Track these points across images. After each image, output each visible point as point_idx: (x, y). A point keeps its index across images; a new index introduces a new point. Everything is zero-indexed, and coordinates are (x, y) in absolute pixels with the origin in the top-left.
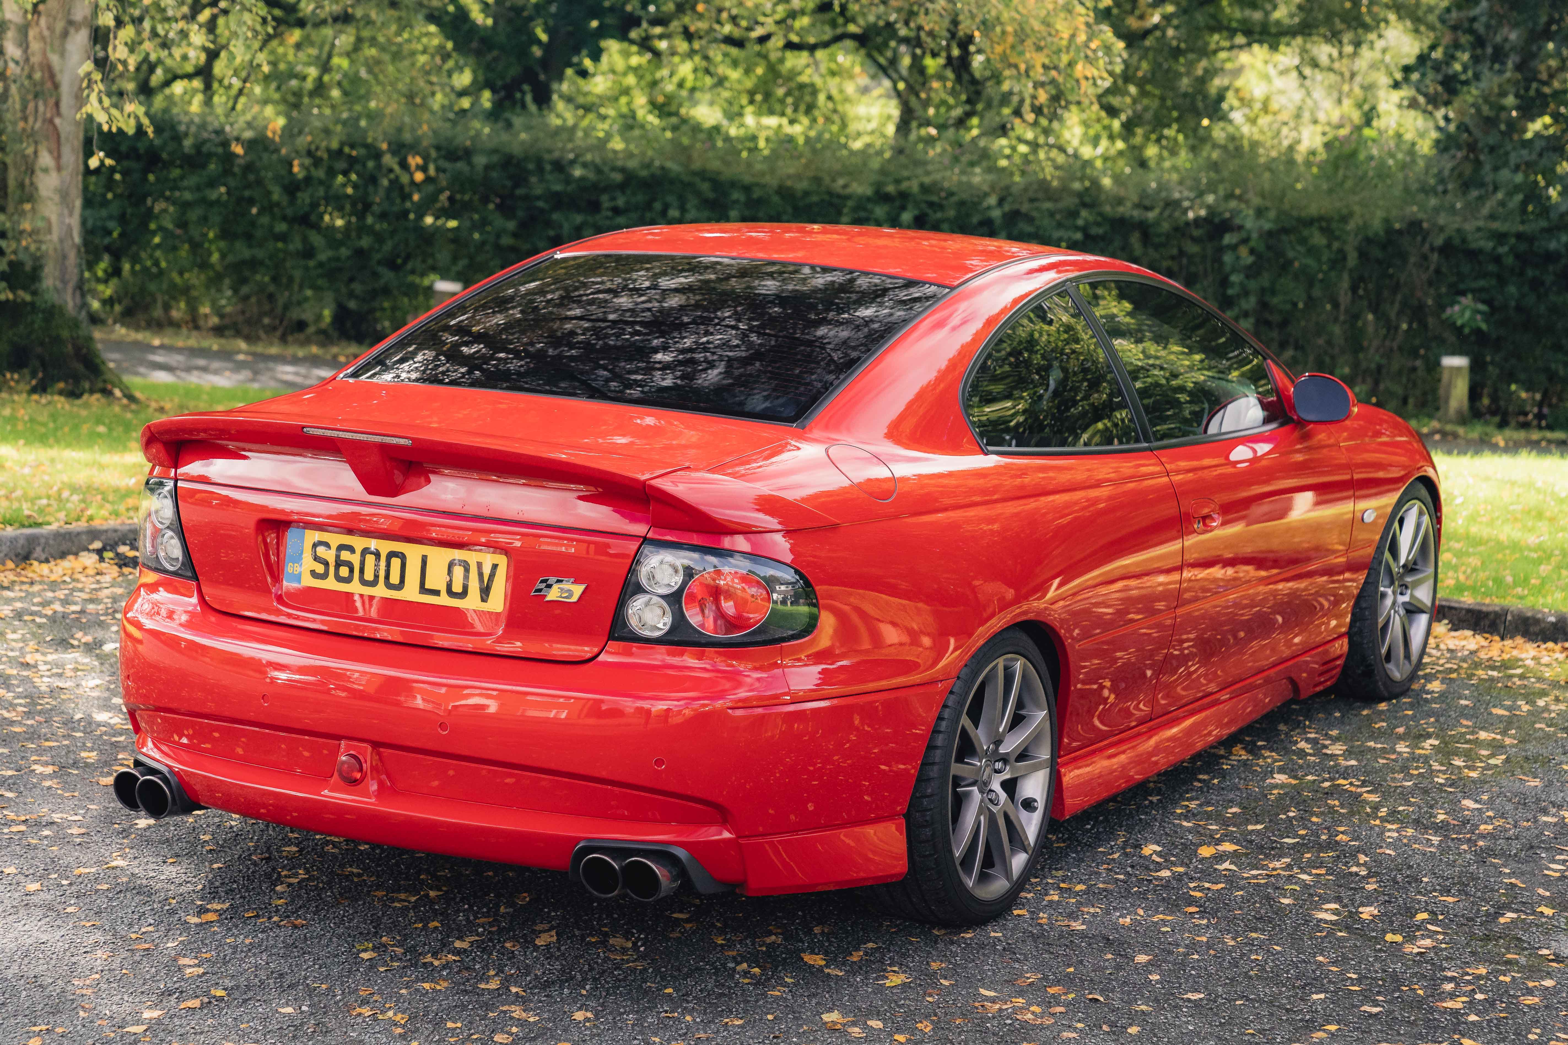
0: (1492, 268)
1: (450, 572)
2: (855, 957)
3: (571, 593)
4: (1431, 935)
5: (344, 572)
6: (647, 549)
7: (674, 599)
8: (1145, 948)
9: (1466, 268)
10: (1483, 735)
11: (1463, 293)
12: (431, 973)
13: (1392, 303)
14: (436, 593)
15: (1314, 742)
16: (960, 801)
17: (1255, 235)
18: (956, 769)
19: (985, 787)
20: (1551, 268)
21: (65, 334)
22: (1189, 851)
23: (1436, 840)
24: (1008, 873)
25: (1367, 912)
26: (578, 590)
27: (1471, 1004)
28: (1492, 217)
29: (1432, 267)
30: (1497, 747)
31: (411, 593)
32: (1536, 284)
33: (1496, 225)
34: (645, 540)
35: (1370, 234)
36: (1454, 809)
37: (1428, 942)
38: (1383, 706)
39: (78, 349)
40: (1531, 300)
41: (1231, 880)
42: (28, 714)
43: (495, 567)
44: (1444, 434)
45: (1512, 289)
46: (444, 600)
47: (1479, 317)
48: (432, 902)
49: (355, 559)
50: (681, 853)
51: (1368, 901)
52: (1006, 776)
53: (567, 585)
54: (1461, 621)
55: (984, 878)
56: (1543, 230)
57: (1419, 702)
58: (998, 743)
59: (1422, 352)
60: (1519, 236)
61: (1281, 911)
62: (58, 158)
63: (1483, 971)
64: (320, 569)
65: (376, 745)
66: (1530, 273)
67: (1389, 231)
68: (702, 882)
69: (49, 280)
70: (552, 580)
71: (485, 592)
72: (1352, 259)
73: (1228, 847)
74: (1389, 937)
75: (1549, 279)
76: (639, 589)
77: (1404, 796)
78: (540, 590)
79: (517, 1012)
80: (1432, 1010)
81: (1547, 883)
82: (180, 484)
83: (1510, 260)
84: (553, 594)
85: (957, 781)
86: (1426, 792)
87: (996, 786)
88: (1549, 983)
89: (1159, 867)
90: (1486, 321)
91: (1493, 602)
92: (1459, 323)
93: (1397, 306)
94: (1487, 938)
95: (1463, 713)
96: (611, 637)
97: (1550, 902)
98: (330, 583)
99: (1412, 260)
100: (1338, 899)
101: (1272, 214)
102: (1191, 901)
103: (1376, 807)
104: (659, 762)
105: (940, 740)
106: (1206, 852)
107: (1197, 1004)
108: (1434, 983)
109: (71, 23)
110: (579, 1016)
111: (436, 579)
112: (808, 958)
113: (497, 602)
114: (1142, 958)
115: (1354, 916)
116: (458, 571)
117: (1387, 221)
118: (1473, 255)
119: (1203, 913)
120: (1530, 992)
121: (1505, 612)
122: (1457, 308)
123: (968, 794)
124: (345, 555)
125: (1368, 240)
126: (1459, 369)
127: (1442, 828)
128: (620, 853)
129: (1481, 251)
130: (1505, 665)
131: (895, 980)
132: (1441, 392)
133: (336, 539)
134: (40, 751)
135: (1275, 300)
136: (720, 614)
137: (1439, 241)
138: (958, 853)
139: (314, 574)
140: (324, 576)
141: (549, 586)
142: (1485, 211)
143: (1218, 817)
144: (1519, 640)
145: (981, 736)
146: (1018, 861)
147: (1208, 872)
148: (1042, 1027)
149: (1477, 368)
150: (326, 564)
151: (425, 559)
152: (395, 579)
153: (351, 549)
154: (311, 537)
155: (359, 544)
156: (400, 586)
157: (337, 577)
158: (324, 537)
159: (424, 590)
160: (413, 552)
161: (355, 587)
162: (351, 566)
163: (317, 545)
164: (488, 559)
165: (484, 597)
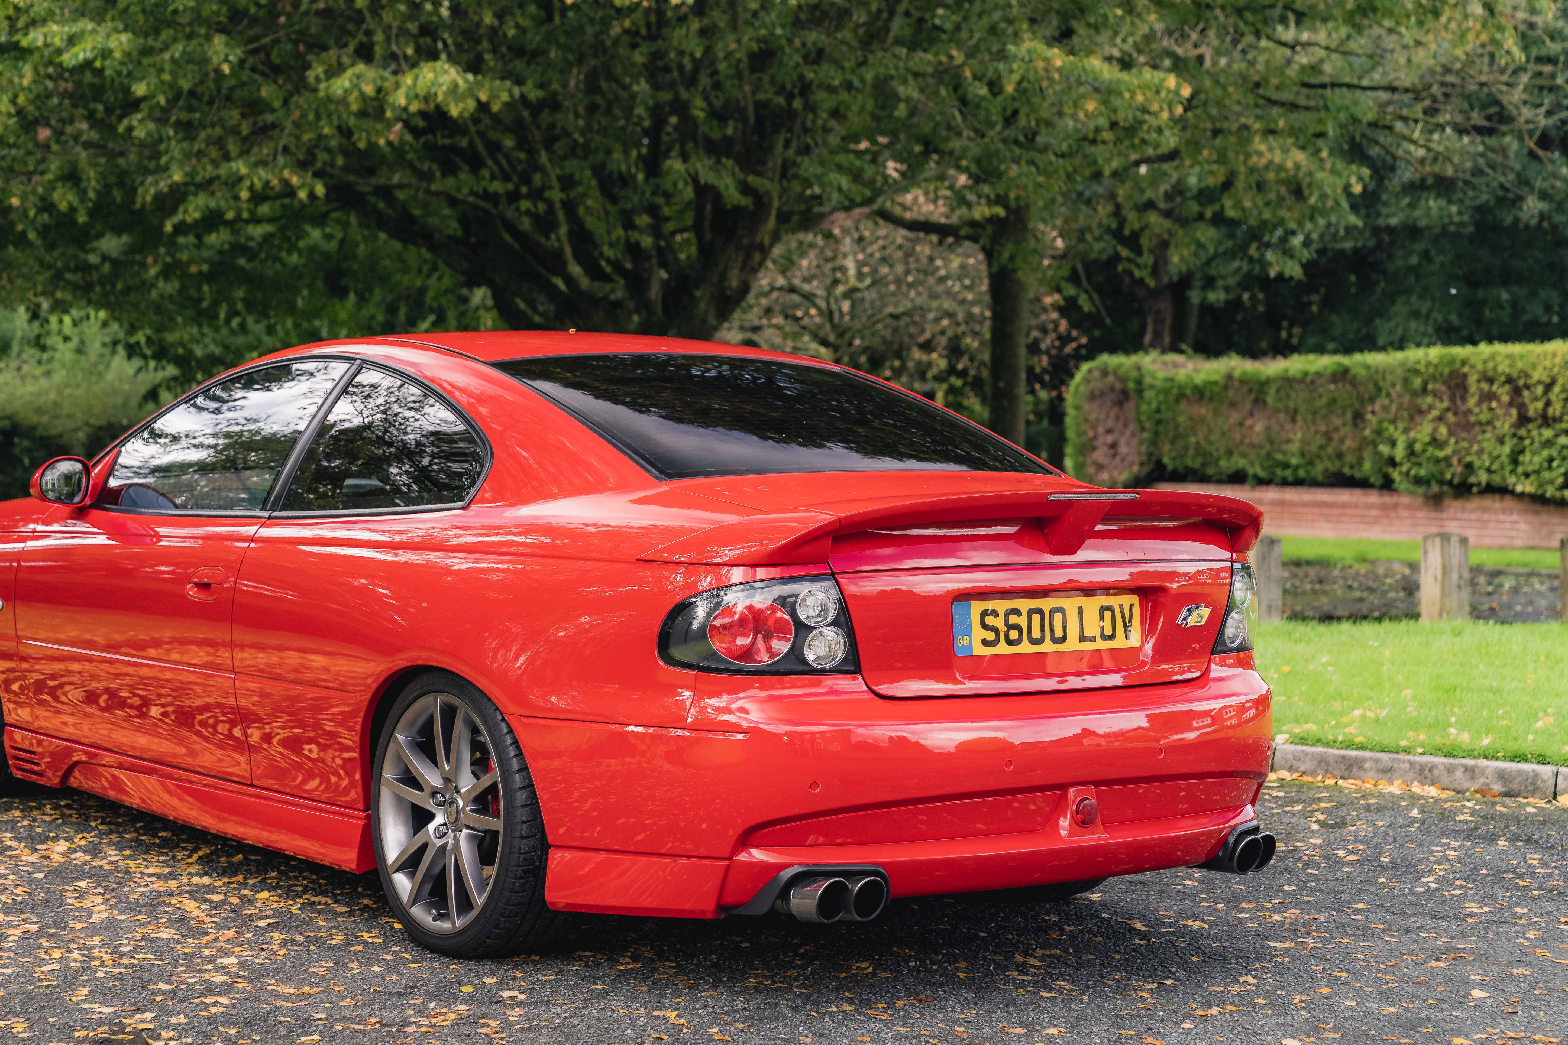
1: (1102, 618)
3: (1202, 617)
5: (1014, 635)
14: (1093, 639)
26: (1206, 613)
31: (1073, 644)
43: (1132, 607)
46: (1099, 644)
49: (1022, 621)
53: (1202, 610)
64: (991, 636)
70: (1193, 608)
71: (1126, 631)
76: (1234, 607)
78: (1183, 619)
82: (838, 577)
84: (1192, 621)
96: (1214, 651)
98: (1003, 649)
111: (1092, 626)
113: (1136, 638)
116: (1108, 617)
124: (1013, 619)
133: (1002, 606)
139: (985, 643)
140: (996, 642)
141: (1191, 614)
150: (996, 630)
151: (1080, 609)
152: (1059, 634)
153: (1017, 612)
154: (977, 607)
155: (1024, 605)
156: (1064, 639)
157: (1009, 642)
158: (990, 605)
159: (1083, 639)
160: (1070, 603)
161: (1025, 648)
162: (1018, 628)
163: (984, 614)
164: (1127, 602)
165: (1127, 636)
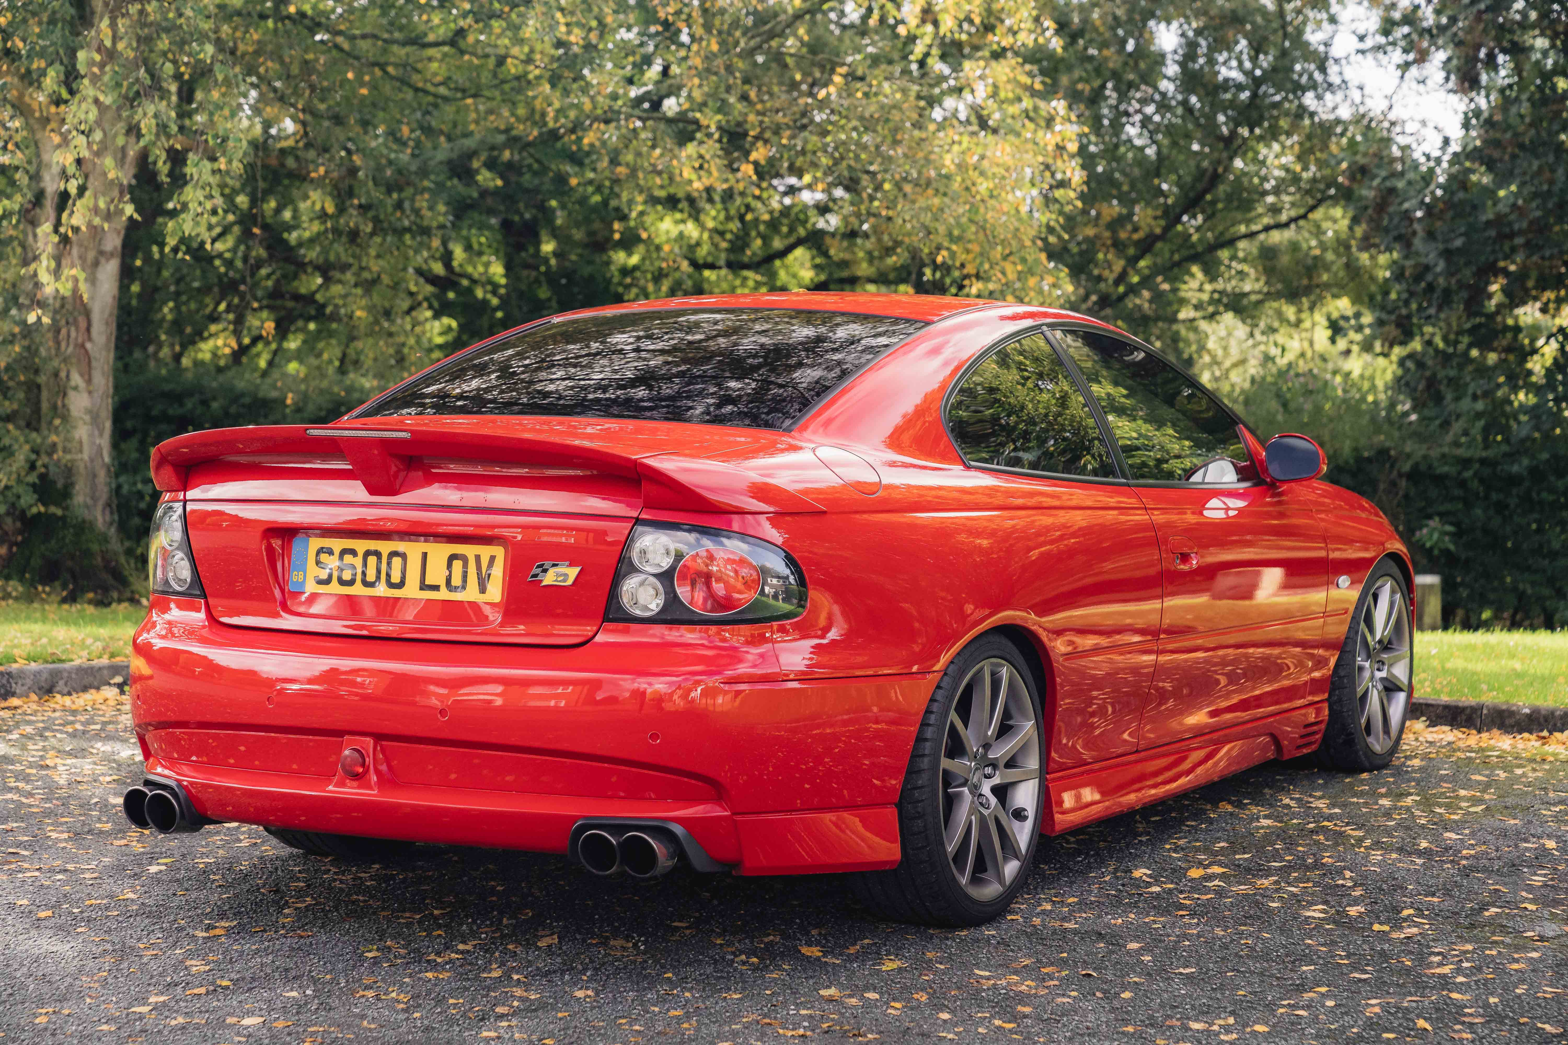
0: (1458, 492)
1: (449, 566)
2: (852, 950)
3: (566, 576)
4: (1417, 925)
6: (639, 529)
7: (666, 577)
8: (1136, 938)
9: (1433, 493)
10: (1463, 793)
11: (1431, 517)
12: (434, 966)
14: (436, 588)
15: (1299, 800)
16: (951, 802)
18: (945, 763)
19: (975, 790)
20: (1514, 491)
21: (95, 547)
22: (1178, 874)
23: (1420, 861)
24: (1000, 878)
25: (1353, 911)
26: (573, 573)
27: (1459, 971)
28: (1456, 444)
29: (1401, 493)
30: (1475, 801)
31: (411, 590)
32: (1501, 507)
33: (1460, 452)
34: (637, 521)
35: (1341, 462)
36: (1436, 838)
37: (1415, 930)
38: (1365, 775)
39: (107, 562)
40: (1496, 522)
41: (1220, 893)
42: (47, 800)
43: (492, 559)
45: (1479, 512)
46: (444, 594)
47: (1447, 539)
48: (436, 918)
49: (358, 562)
50: (678, 829)
51: (1356, 902)
52: (996, 780)
53: (563, 569)
54: (1438, 717)
55: (975, 880)
56: (1505, 455)
57: (1400, 772)
58: (987, 746)
60: (1483, 462)
61: (1270, 911)
62: (89, 381)
63: (1469, 947)
64: (323, 574)
65: (378, 737)
66: (1494, 496)
67: (1359, 459)
68: (699, 860)
69: (80, 497)
70: (548, 565)
71: (483, 583)
73: (1217, 870)
74: (1376, 927)
75: (1513, 502)
76: (633, 570)
77: (1388, 832)
78: (536, 576)
79: (519, 992)
80: (1420, 975)
81: (1530, 889)
82: (188, 506)
83: (1475, 484)
84: (549, 579)
85: (948, 778)
86: (1408, 828)
87: (986, 790)
88: (1535, 955)
89: (1149, 885)
90: (1455, 542)
91: (1468, 699)
92: (1428, 545)
94: (1472, 926)
95: (1443, 779)
96: (606, 619)
97: (1533, 901)
98: (333, 588)
99: (1382, 486)
100: (1326, 902)
102: (1181, 907)
103: (1360, 840)
104: (654, 737)
105: (929, 733)
106: (1195, 873)
107: (1189, 976)
108: (1422, 959)
109: (101, 253)
110: (580, 994)
111: (436, 574)
112: (805, 950)
113: (495, 592)
114: (1133, 946)
115: (1343, 913)
116: (457, 565)
117: (1356, 449)
118: (1439, 480)
119: (1192, 916)
120: (1517, 961)
121: (1481, 707)
122: (1425, 531)
123: (959, 795)
124: (348, 558)
126: (1431, 586)
127: (1426, 853)
128: (618, 829)
129: (1446, 476)
130: (1482, 750)
131: (890, 965)
133: (339, 544)
134: (56, 824)
136: (711, 594)
137: (1407, 467)
138: (951, 848)
139: (318, 580)
140: (327, 581)
141: (545, 571)
142: (1449, 438)
143: (1206, 850)
144: (1496, 732)
145: (971, 738)
146: (1011, 868)
147: (1198, 886)
148: (1036, 996)
149: (1448, 587)
150: (329, 569)
151: (425, 555)
152: (396, 578)
153: (353, 552)
154: (314, 544)
155: (362, 546)
156: (401, 585)
157: (341, 581)
158: (327, 542)
159: (424, 587)
160: (413, 550)
161: (358, 589)
162: (353, 569)
163: (320, 551)
164: (486, 552)
165: (483, 590)
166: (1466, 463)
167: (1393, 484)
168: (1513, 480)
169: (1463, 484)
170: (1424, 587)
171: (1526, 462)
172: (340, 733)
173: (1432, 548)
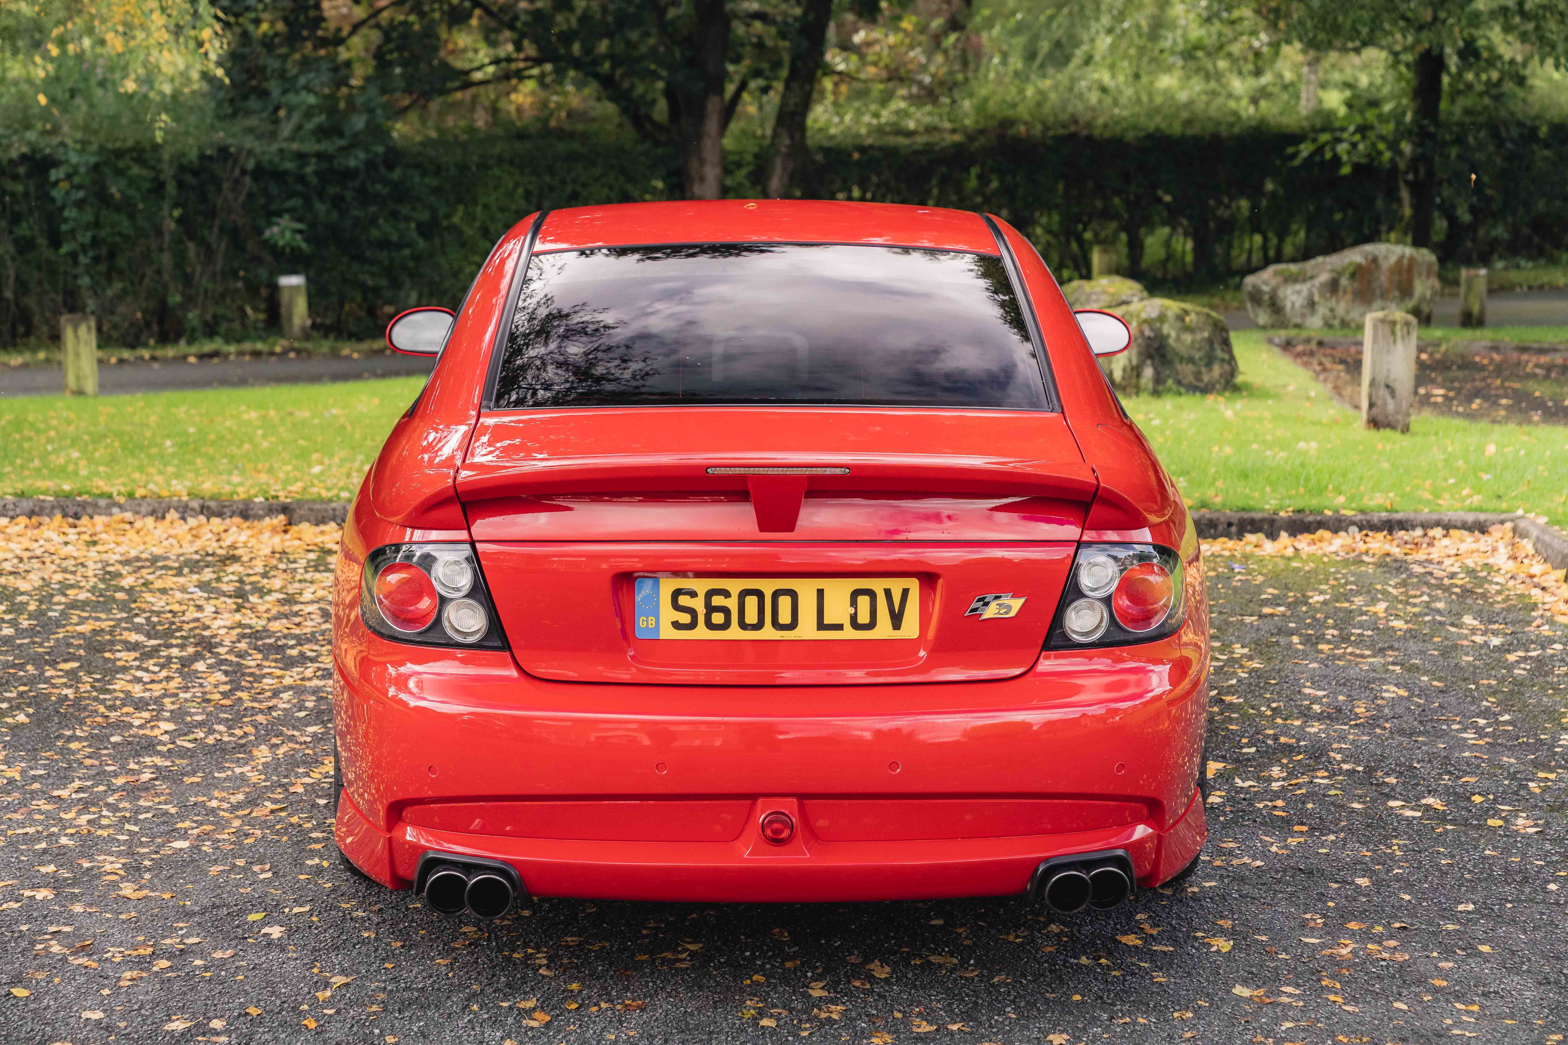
0: (299, 187)
1: (854, 603)
3: (1009, 608)
5: (718, 618)
6: (1083, 553)
7: (1111, 600)
9: (274, 189)
11: (279, 214)
13: (211, 228)
14: (840, 627)
17: (82, 170)
20: (350, 184)
26: (1016, 604)
28: (292, 139)
29: (245, 192)
31: (807, 631)
32: (338, 201)
33: (295, 146)
34: (1079, 544)
35: (185, 161)
40: (335, 216)
43: (905, 592)
44: (298, 351)
46: (849, 633)
47: (298, 237)
49: (732, 604)
50: (1127, 856)
53: (1007, 600)
56: (343, 149)
59: (242, 273)
60: (319, 155)
64: (685, 618)
66: (332, 190)
67: (202, 157)
70: (989, 597)
71: (897, 620)
72: (171, 189)
75: (349, 195)
76: (1081, 595)
78: (976, 610)
82: (479, 546)
83: (314, 180)
84: (991, 612)
90: (307, 240)
92: (281, 243)
93: (216, 230)
96: (1046, 648)
98: (701, 633)
99: (226, 186)
101: (94, 147)
104: (1121, 768)
111: (838, 612)
113: (914, 628)
116: (864, 602)
117: (199, 148)
118: (279, 176)
122: (275, 229)
124: (717, 601)
125: (182, 168)
126: (297, 288)
129: (286, 173)
132: (283, 310)
133: (702, 586)
135: (103, 233)
137: (251, 164)
139: (677, 625)
140: (692, 625)
141: (986, 604)
149: (312, 285)
150: (693, 612)
151: (820, 593)
152: (785, 619)
153: (724, 593)
154: (668, 586)
155: (735, 586)
156: (793, 626)
157: (710, 625)
158: (685, 584)
159: (823, 626)
160: (804, 586)
161: (734, 633)
162: (726, 611)
163: (677, 593)
164: (896, 586)
165: (896, 625)
166: (301, 157)
167: (237, 182)
168: (348, 174)
169: (302, 179)
170: (292, 288)
171: (362, 155)
172: (753, 797)
173: (284, 248)
